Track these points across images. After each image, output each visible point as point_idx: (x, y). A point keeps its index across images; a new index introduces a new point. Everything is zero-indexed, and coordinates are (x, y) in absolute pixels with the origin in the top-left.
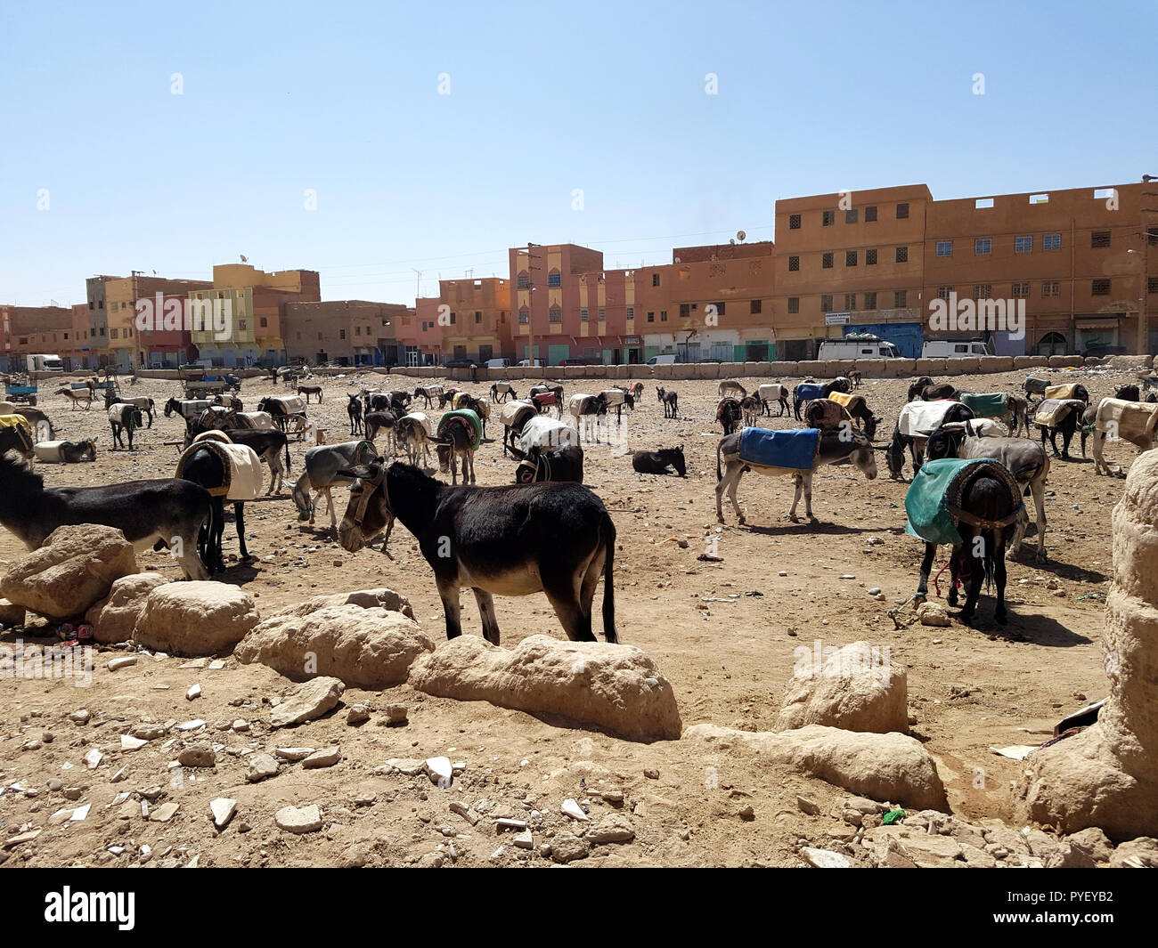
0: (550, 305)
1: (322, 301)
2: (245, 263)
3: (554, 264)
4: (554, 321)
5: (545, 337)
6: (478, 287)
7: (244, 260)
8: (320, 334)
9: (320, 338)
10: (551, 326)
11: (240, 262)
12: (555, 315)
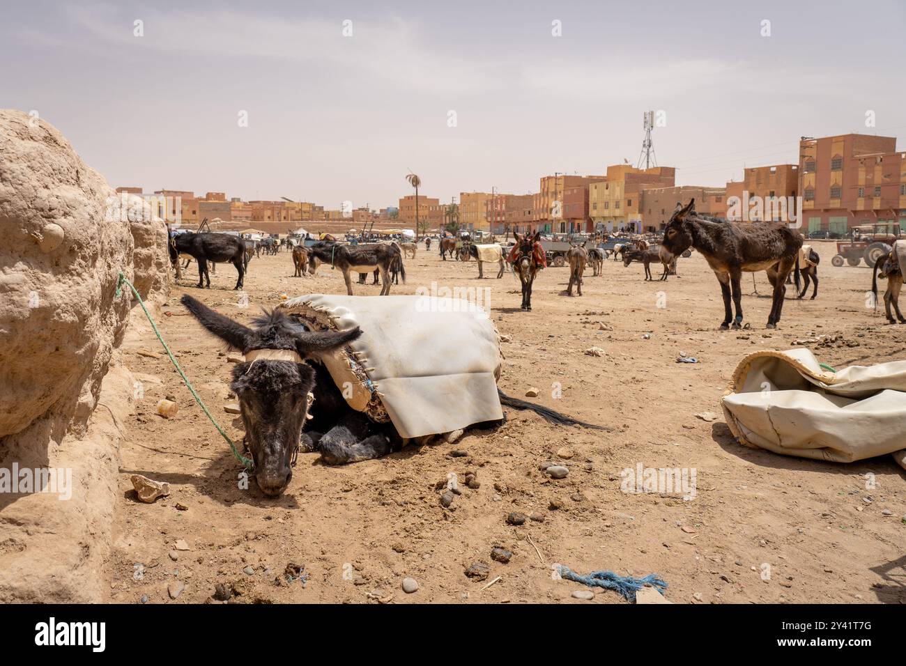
0: (832, 184)
1: (676, 186)
2: (627, 164)
3: (837, 151)
4: (833, 197)
5: (827, 211)
6: (774, 172)
7: (626, 162)
8: (663, 210)
9: (663, 213)
10: (831, 201)
11: (623, 163)
12: (836, 192)
